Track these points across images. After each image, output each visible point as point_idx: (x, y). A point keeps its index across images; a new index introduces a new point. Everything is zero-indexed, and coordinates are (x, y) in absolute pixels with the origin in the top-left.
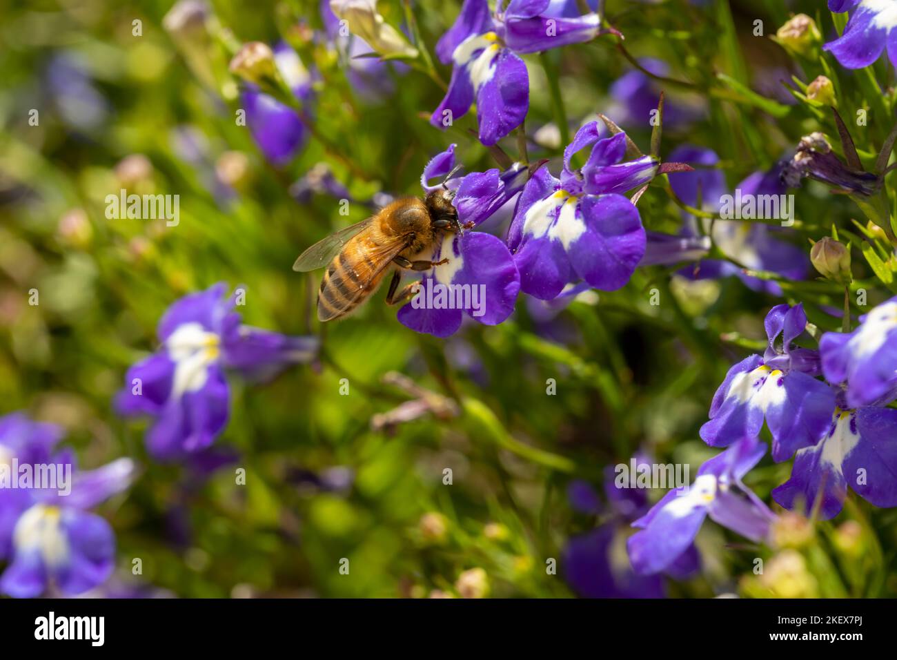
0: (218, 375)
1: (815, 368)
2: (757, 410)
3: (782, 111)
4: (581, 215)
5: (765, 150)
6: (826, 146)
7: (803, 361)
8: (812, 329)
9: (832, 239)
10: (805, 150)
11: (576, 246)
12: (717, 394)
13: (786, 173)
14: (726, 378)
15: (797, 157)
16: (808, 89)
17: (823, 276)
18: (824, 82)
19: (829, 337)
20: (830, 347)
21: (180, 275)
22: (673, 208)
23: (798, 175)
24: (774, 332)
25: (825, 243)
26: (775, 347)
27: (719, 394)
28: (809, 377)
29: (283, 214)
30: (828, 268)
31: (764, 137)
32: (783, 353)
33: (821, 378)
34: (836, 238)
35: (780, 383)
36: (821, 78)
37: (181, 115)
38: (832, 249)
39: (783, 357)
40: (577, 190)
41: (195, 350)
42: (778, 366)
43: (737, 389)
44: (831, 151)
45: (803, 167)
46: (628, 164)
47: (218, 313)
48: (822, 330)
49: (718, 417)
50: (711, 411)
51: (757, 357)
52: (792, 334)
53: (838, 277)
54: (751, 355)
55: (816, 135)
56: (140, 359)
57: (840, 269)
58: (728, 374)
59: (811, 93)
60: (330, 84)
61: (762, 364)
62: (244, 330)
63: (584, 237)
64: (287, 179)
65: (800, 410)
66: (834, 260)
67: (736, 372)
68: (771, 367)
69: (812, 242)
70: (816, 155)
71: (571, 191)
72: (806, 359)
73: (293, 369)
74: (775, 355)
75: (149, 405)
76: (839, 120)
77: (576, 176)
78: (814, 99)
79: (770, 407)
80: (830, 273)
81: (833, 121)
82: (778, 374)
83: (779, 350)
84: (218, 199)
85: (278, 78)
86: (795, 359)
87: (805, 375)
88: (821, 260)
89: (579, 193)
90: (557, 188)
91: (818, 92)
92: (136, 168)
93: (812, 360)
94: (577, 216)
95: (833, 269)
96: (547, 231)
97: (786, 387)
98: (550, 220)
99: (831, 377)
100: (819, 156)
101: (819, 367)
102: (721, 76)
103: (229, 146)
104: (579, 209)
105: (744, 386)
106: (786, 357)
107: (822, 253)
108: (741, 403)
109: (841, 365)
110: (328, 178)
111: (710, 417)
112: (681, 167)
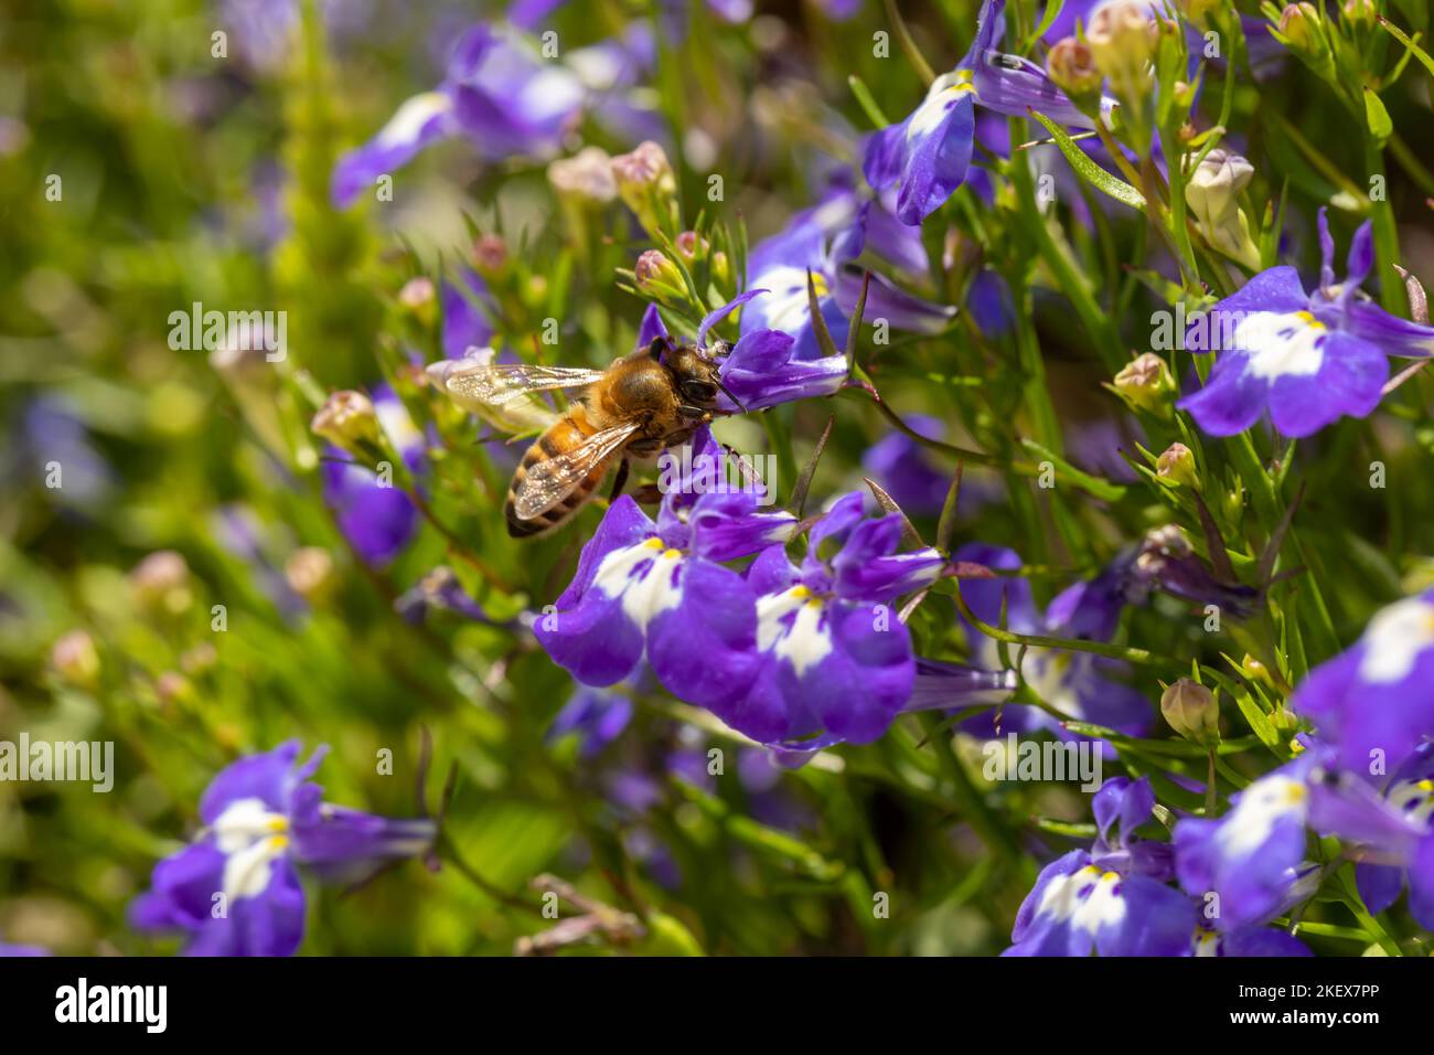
0: (286, 873)
1: (1167, 869)
2: (1083, 931)
3: (1117, 493)
4: (827, 628)
5: (1090, 549)
6: (1184, 547)
7: (1151, 860)
8: (1161, 813)
9: (1192, 682)
10: (1155, 551)
11: (815, 672)
12: (1023, 907)
13: (1126, 585)
14: (1037, 884)
15: (1143, 561)
16: (1158, 462)
17: (1180, 735)
18: (1181, 451)
19: (1188, 827)
20: (1189, 841)
21: (229, 726)
22: (957, 634)
23: (1144, 589)
24: (1106, 816)
25: (1183, 687)
26: (1109, 839)
27: (1027, 907)
28: (1158, 883)
29: (382, 637)
30: (1186, 724)
31: (1088, 529)
32: (1119, 848)
33: (1174, 884)
34: (1199, 680)
35: (1116, 891)
36: (1176, 445)
37: (227, 490)
38: (1193, 695)
39: (1121, 853)
40: (823, 587)
41: (254, 839)
42: (1112, 867)
43: (1053, 901)
44: (1193, 555)
45: (1150, 577)
46: (902, 558)
47: (289, 783)
48: (1175, 815)
49: (1026, 940)
50: (1014, 932)
51: (1082, 854)
52: (1133, 820)
53: (1199, 737)
54: (1073, 850)
55: (1170, 531)
56: (170, 850)
57: (1204, 724)
58: (1039, 879)
59: (1163, 468)
60: (454, 450)
61: (1089, 863)
62: (326, 809)
63: (828, 663)
64: (389, 588)
65: (1146, 931)
66: (1196, 712)
67: (1051, 876)
68: (1103, 868)
69: (1164, 685)
70: (1170, 560)
71: (817, 589)
72: (1155, 857)
73: (396, 864)
74: (1106, 849)
75: (182, 917)
76: (1203, 509)
77: (823, 569)
78: (1167, 476)
79: (1102, 927)
80: (1188, 730)
81: (1192, 508)
82: (1112, 879)
83: (1113, 844)
84: (284, 616)
85: (382, 441)
86: (1138, 856)
87: (1153, 881)
88: (1178, 711)
89: (827, 593)
90: (796, 581)
91: (1172, 466)
92: (165, 569)
93: (1162, 857)
94: (820, 628)
95: (1193, 724)
96: (774, 645)
97: (1125, 896)
98: (780, 628)
99: (1190, 884)
100: (1175, 561)
101: (1173, 869)
102: (1027, 442)
103: (302, 541)
104: (824, 617)
105: (1064, 896)
106: (1124, 854)
107: (1178, 699)
108: (1061, 920)
109: (1205, 868)
110: (451, 588)
111: (1013, 940)
112: (977, 570)
